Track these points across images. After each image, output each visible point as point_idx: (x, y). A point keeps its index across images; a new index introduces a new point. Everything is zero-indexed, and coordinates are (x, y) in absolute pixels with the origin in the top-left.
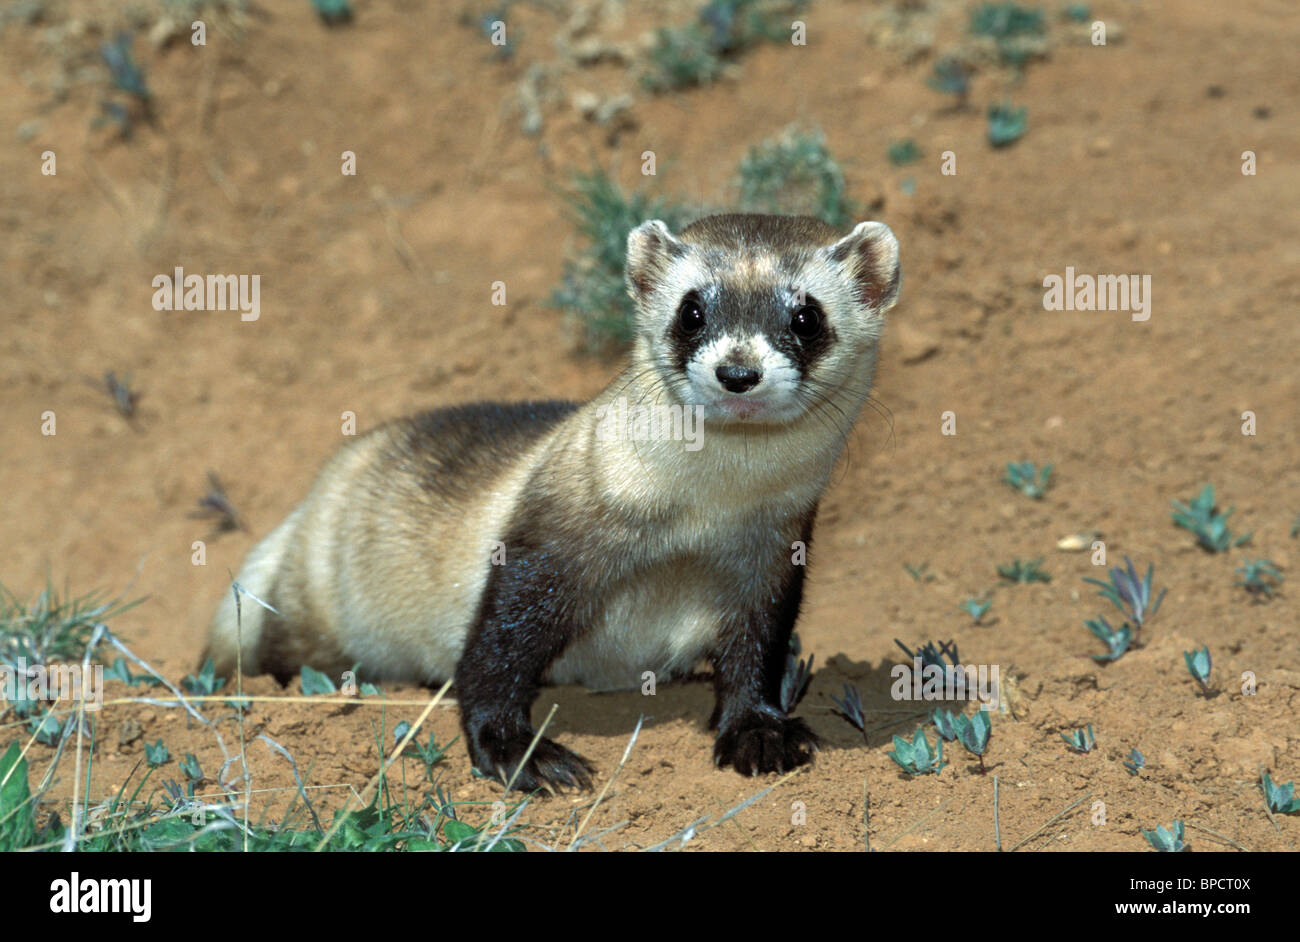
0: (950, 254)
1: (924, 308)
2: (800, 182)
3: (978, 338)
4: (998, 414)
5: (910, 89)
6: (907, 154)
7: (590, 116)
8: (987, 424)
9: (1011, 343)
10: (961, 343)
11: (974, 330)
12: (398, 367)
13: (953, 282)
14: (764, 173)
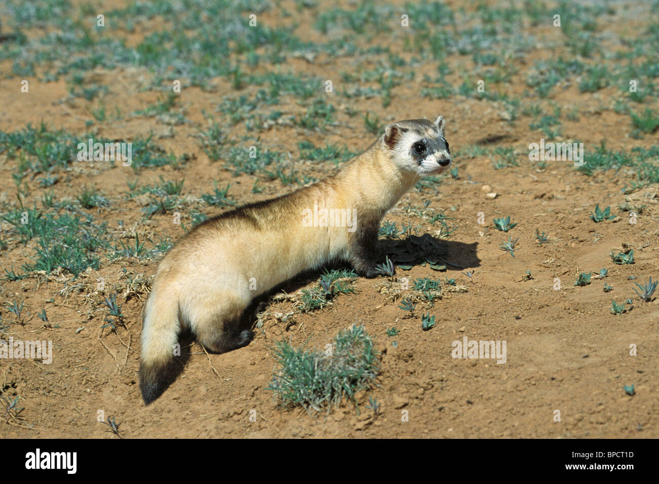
0: (411, 370)
1: (402, 389)
2: (356, 344)
3: (422, 399)
4: (430, 427)
5: (393, 309)
6: (393, 333)
7: (279, 320)
8: (426, 431)
9: (434, 401)
10: (416, 401)
11: (420, 397)
12: (214, 413)
13: (412, 379)
14: (344, 341)
